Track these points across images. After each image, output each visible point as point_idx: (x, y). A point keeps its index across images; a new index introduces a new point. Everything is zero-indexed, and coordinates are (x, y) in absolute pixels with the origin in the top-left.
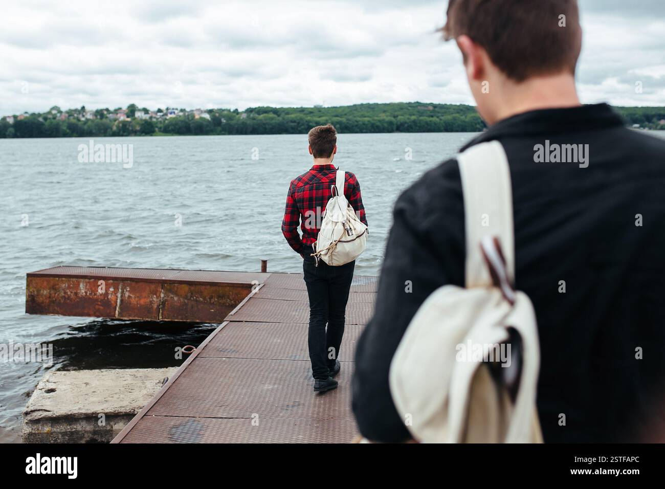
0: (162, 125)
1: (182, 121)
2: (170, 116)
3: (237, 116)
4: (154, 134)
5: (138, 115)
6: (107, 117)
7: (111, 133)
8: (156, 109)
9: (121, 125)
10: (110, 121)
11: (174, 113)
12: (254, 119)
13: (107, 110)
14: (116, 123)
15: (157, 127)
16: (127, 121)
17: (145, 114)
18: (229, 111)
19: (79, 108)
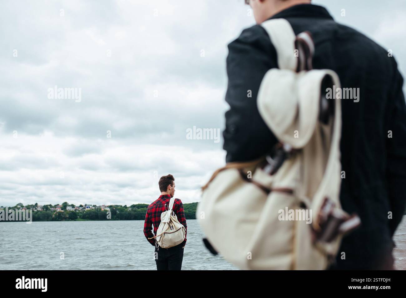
0: (82, 214)
1: (93, 212)
2: (87, 209)
3: (126, 209)
4: (76, 220)
5: (68, 208)
6: (50, 210)
7: (51, 219)
8: (79, 205)
9: (57, 214)
10: (51, 212)
11: (89, 207)
12: (135, 211)
13: (50, 205)
14: (55, 213)
15: (79, 216)
16: (62, 212)
17: (72, 208)
18: (122, 206)
19: (34, 204)
